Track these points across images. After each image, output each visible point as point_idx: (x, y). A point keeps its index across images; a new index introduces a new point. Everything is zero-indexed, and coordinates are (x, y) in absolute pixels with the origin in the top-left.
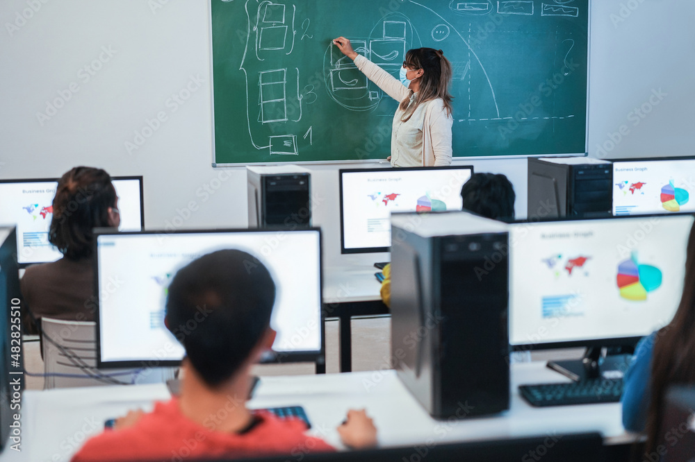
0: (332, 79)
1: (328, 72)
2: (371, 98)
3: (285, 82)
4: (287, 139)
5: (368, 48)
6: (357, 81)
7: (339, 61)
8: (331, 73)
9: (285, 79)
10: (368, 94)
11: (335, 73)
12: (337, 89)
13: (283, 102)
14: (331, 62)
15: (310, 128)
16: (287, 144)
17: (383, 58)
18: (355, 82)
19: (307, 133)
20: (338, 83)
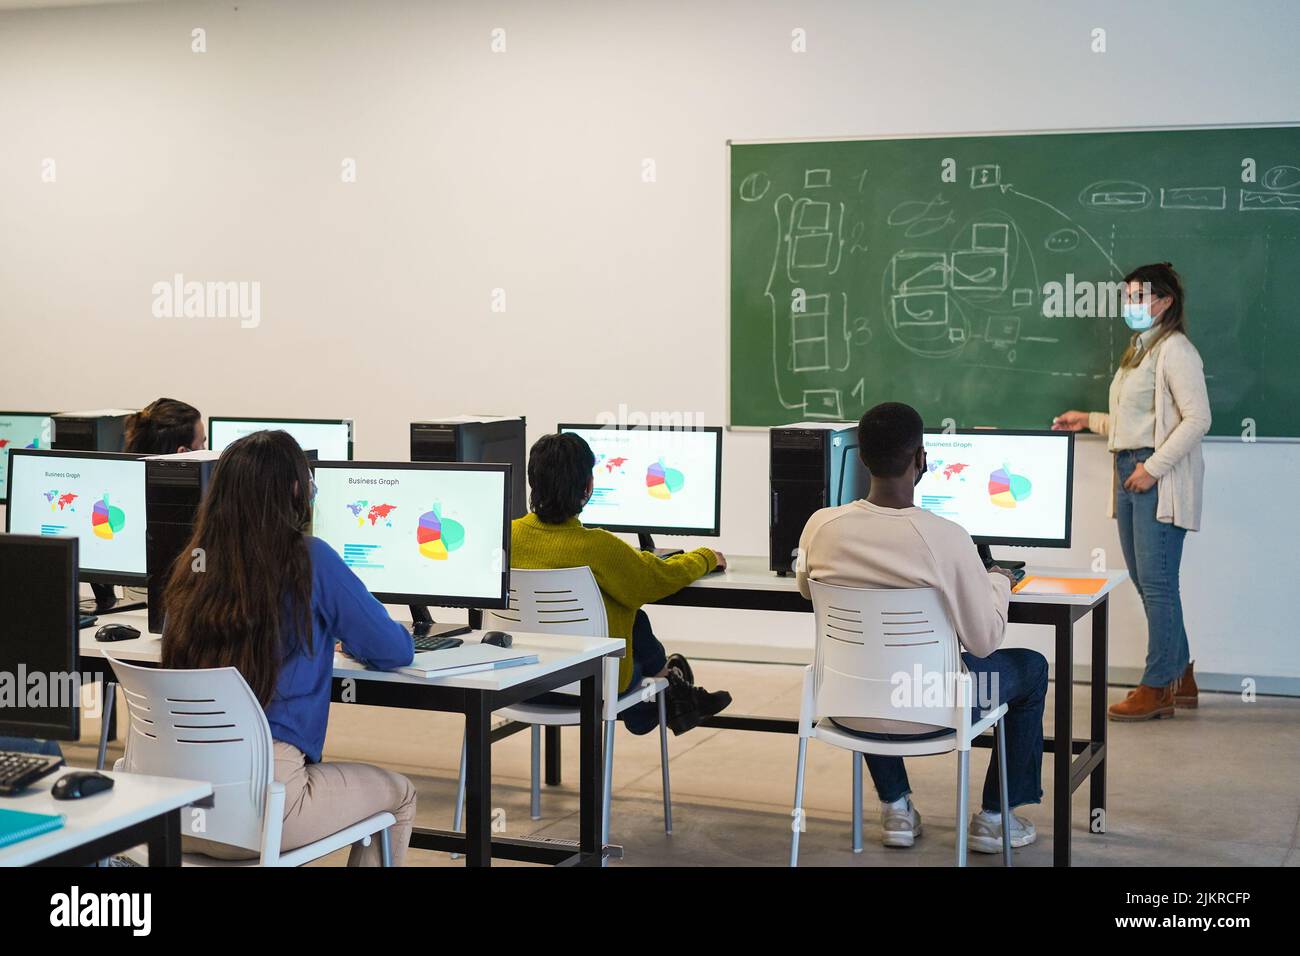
0: (894, 308)
1: (888, 300)
2: (952, 338)
3: (826, 313)
4: (827, 395)
5: (950, 264)
6: (931, 312)
7: (905, 282)
8: (893, 301)
9: (826, 309)
10: (948, 333)
11: (899, 302)
12: (902, 324)
13: (823, 342)
14: (893, 285)
15: (862, 381)
16: (827, 402)
17: (972, 278)
18: (927, 315)
19: (857, 388)
20: (902, 316)
